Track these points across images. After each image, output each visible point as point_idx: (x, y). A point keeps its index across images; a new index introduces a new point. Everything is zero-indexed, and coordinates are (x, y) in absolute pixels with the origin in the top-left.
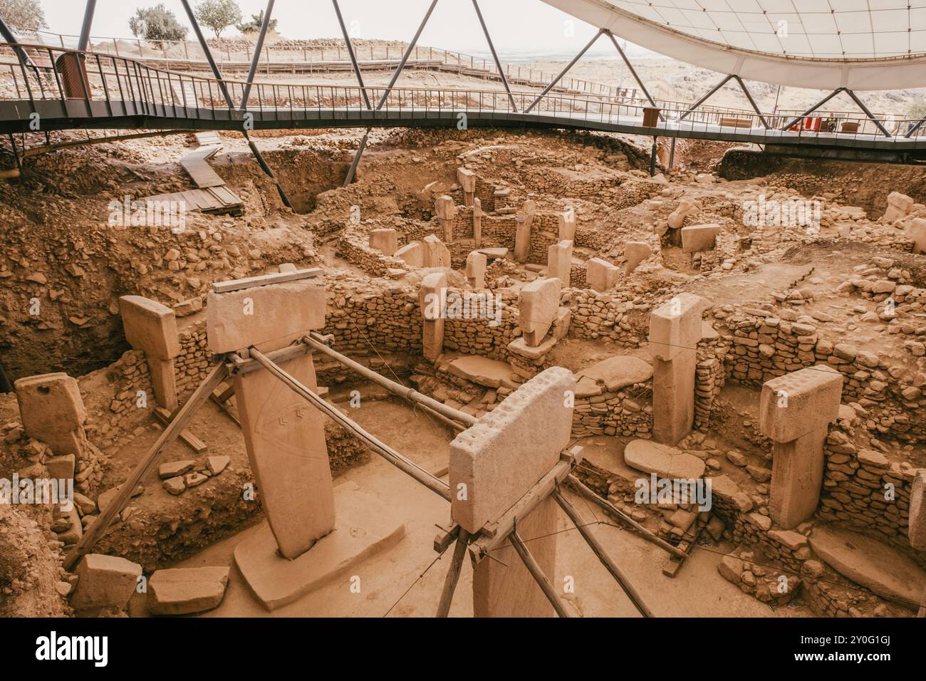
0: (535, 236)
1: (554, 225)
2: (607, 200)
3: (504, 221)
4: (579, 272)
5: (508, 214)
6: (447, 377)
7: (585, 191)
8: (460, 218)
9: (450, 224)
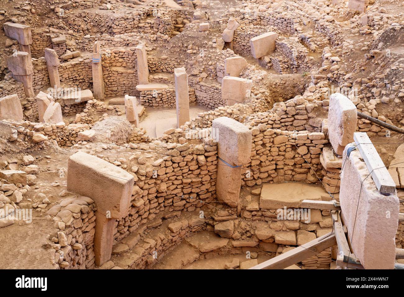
0: (107, 73)
1: (121, 60)
2: (148, 30)
3: (74, 66)
4: (168, 94)
5: (73, 58)
6: (260, 213)
7: (128, 26)
8: (36, 71)
9: (30, 79)
